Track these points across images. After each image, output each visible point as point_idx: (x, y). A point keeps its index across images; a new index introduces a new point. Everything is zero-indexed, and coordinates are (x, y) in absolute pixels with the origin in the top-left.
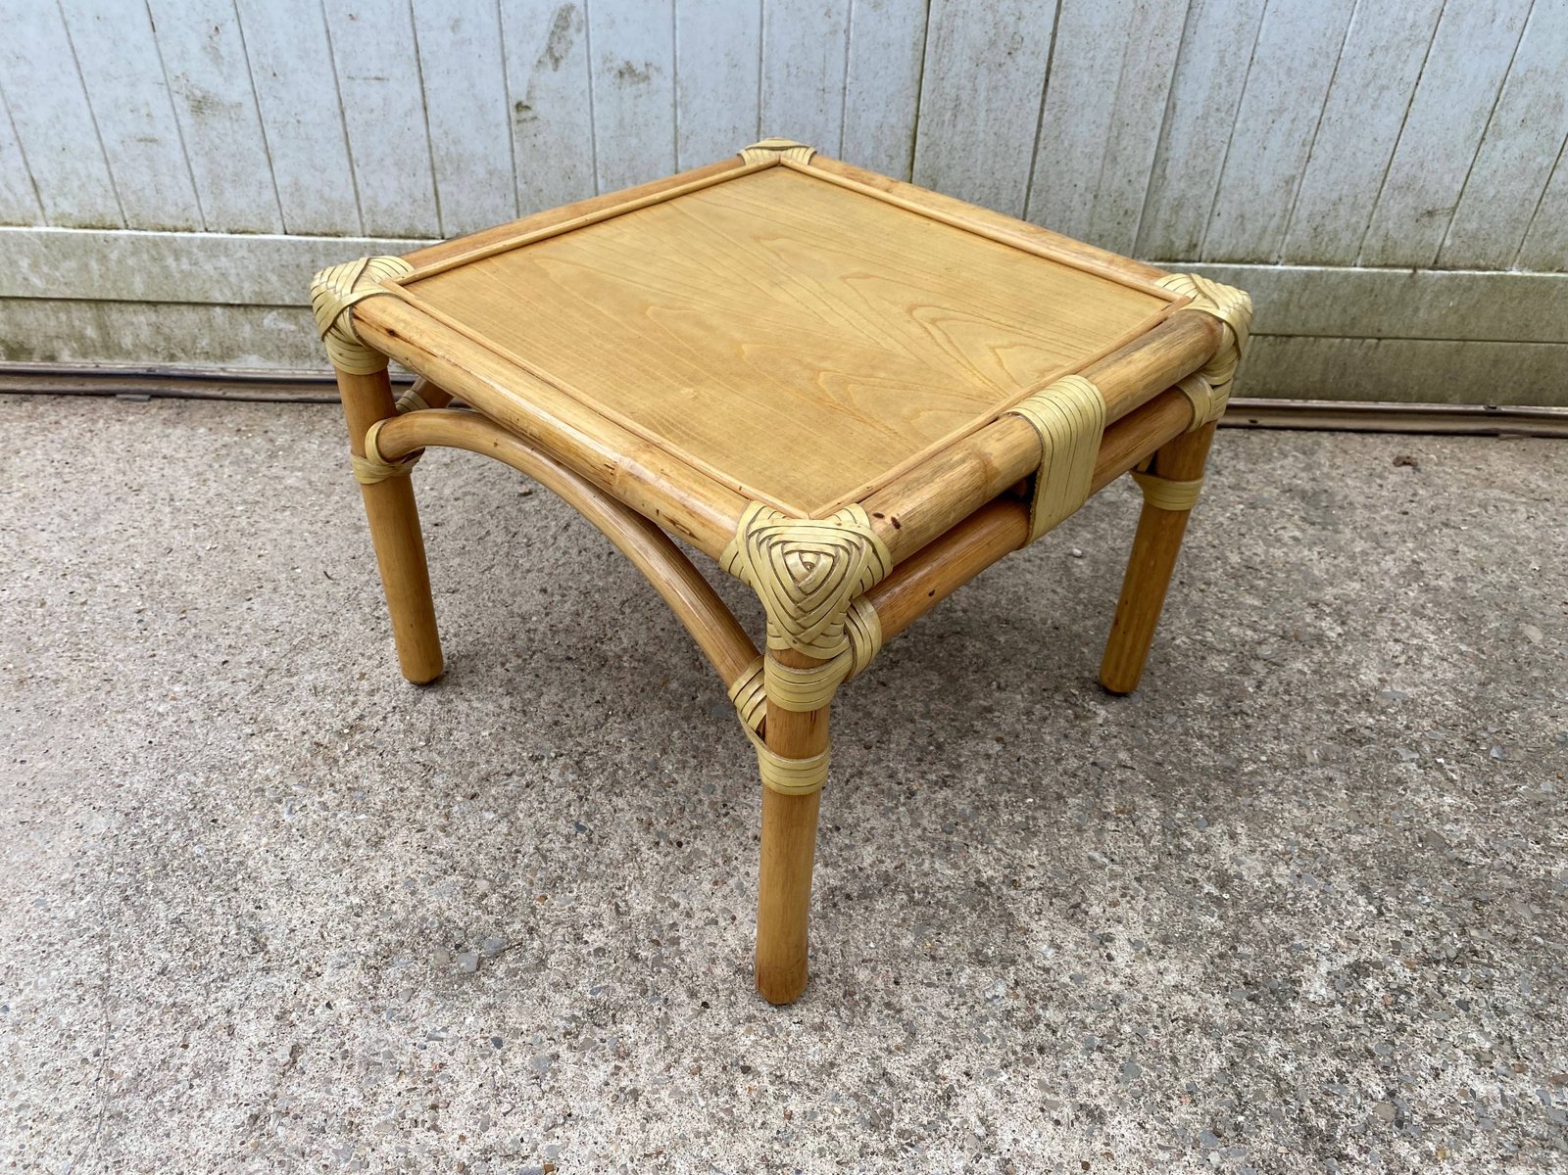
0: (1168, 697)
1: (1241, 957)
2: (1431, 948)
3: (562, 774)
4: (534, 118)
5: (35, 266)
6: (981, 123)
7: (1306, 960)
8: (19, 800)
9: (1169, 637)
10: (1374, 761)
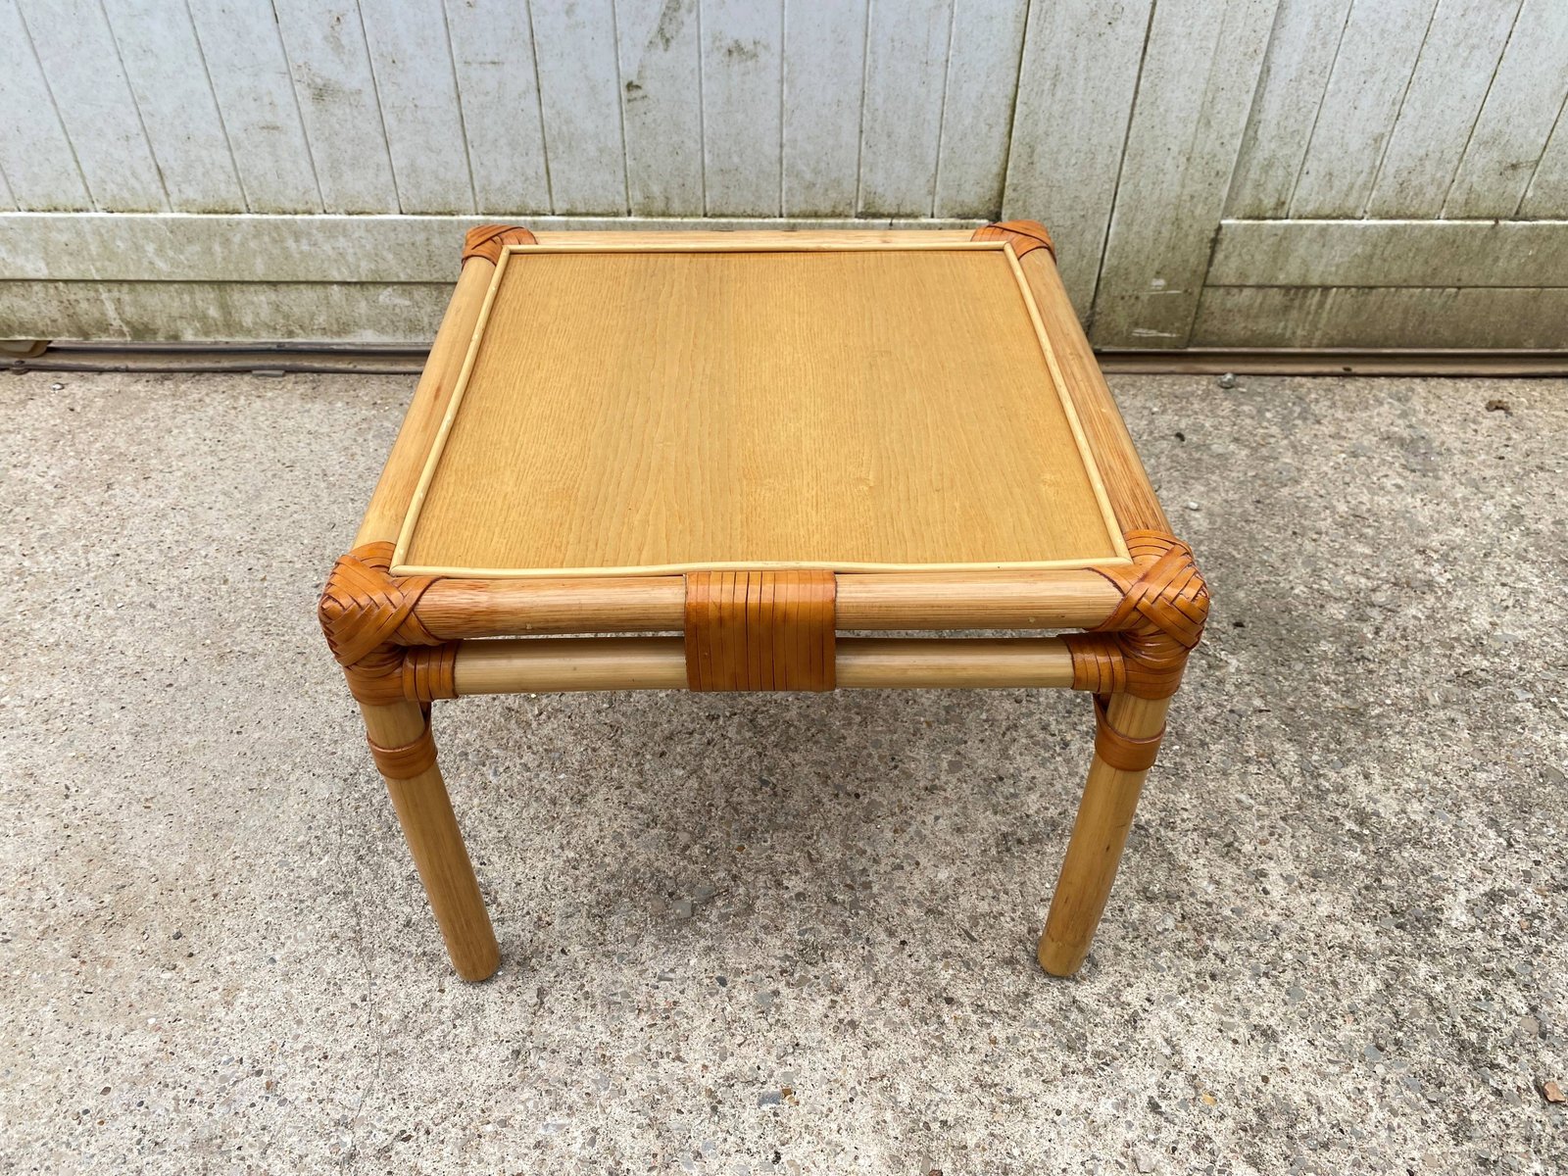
0: (1293, 645)
1: (1386, 888)
2: (1559, 876)
3: (739, 732)
4: (644, 97)
5: (160, 251)
6: (1079, 91)
7: (1445, 890)
8: (243, 768)
9: (1288, 587)
10: (1492, 702)
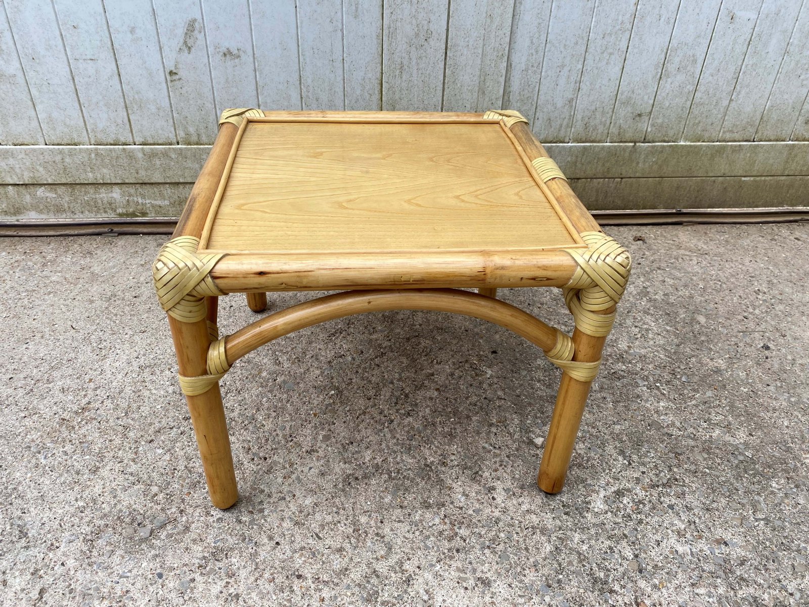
0: (522, 362)
2: (655, 479)
4: (180, 79)
6: (415, 75)
7: (593, 491)
10: (626, 387)
